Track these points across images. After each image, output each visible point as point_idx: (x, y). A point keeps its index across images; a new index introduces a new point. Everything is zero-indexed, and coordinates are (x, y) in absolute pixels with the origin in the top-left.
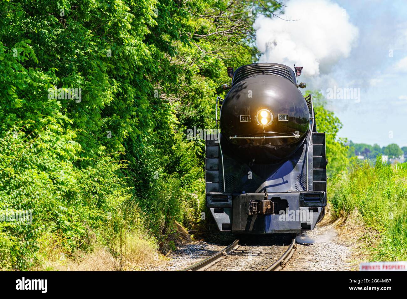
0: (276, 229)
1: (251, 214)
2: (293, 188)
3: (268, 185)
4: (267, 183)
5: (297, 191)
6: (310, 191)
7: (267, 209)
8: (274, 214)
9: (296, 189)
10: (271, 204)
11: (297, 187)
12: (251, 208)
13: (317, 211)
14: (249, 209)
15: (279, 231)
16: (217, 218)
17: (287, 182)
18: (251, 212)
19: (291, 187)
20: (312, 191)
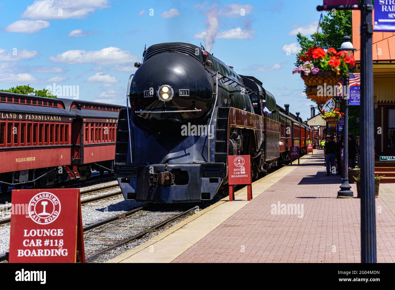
0: (175, 200)
1: (152, 184)
2: (196, 159)
3: (171, 157)
4: (170, 155)
5: (199, 162)
6: (211, 162)
7: (166, 180)
8: (174, 185)
9: (198, 161)
10: (170, 176)
11: (199, 159)
12: (152, 179)
13: (218, 182)
14: (149, 180)
15: (178, 201)
16: (123, 187)
17: (189, 154)
18: (152, 182)
19: (193, 158)
20: (213, 162)
